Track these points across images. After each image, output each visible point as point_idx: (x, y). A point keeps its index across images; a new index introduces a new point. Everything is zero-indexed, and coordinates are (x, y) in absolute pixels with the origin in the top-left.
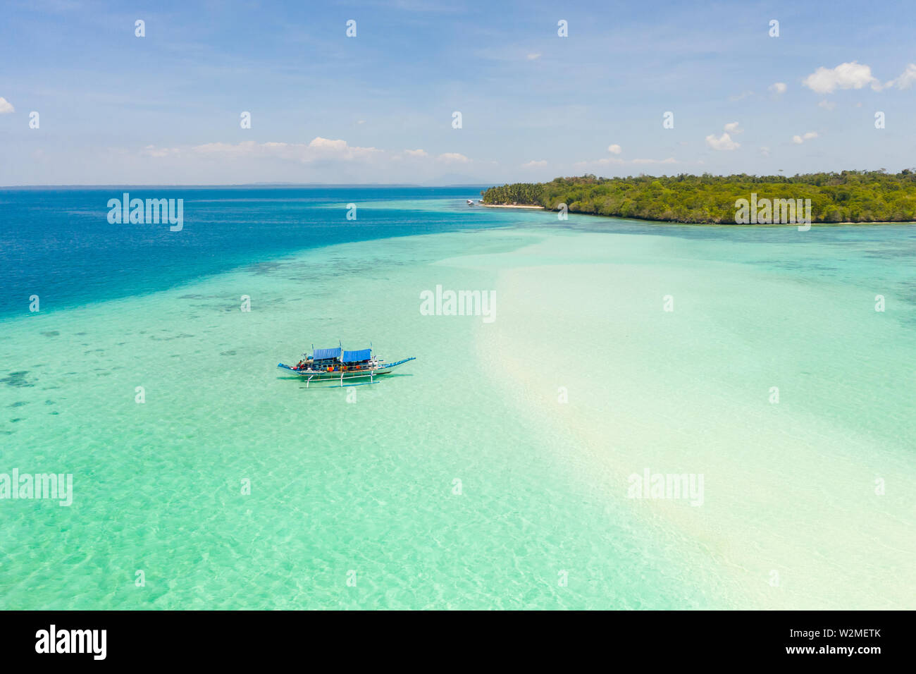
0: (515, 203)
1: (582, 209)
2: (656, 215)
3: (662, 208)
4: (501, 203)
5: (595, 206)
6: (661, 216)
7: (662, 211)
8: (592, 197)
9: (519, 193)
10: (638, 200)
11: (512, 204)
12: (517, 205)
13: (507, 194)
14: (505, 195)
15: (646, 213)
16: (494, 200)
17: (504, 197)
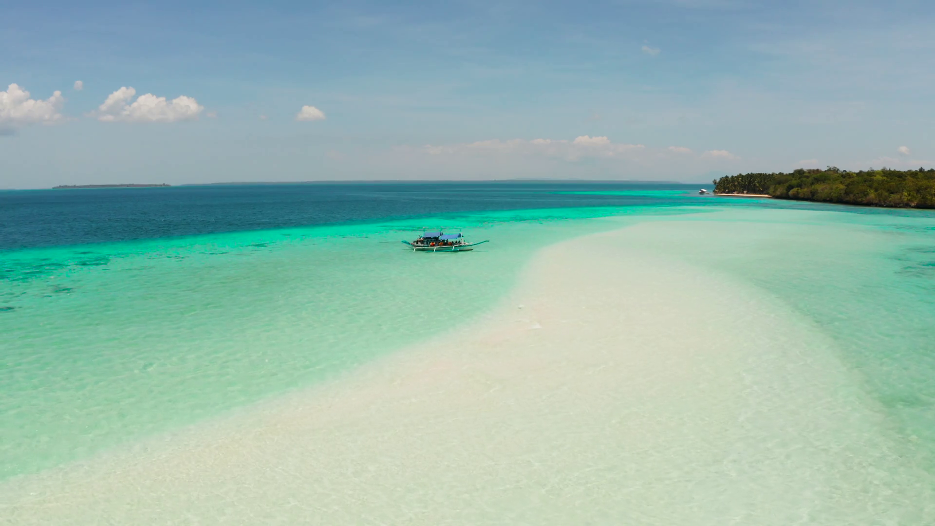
0: (745, 192)
1: (801, 195)
2: (860, 199)
3: (866, 193)
4: (732, 192)
5: (811, 192)
6: (865, 200)
7: (866, 195)
8: (812, 184)
9: (750, 182)
10: (847, 186)
11: (743, 193)
12: (747, 193)
13: (739, 183)
14: (736, 183)
15: (851, 197)
16: (725, 188)
17: (735, 186)
